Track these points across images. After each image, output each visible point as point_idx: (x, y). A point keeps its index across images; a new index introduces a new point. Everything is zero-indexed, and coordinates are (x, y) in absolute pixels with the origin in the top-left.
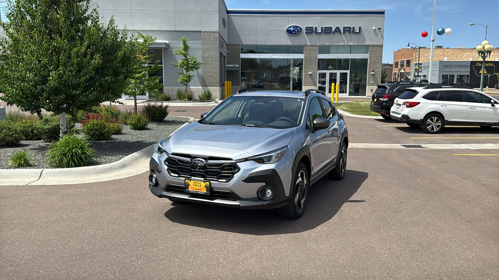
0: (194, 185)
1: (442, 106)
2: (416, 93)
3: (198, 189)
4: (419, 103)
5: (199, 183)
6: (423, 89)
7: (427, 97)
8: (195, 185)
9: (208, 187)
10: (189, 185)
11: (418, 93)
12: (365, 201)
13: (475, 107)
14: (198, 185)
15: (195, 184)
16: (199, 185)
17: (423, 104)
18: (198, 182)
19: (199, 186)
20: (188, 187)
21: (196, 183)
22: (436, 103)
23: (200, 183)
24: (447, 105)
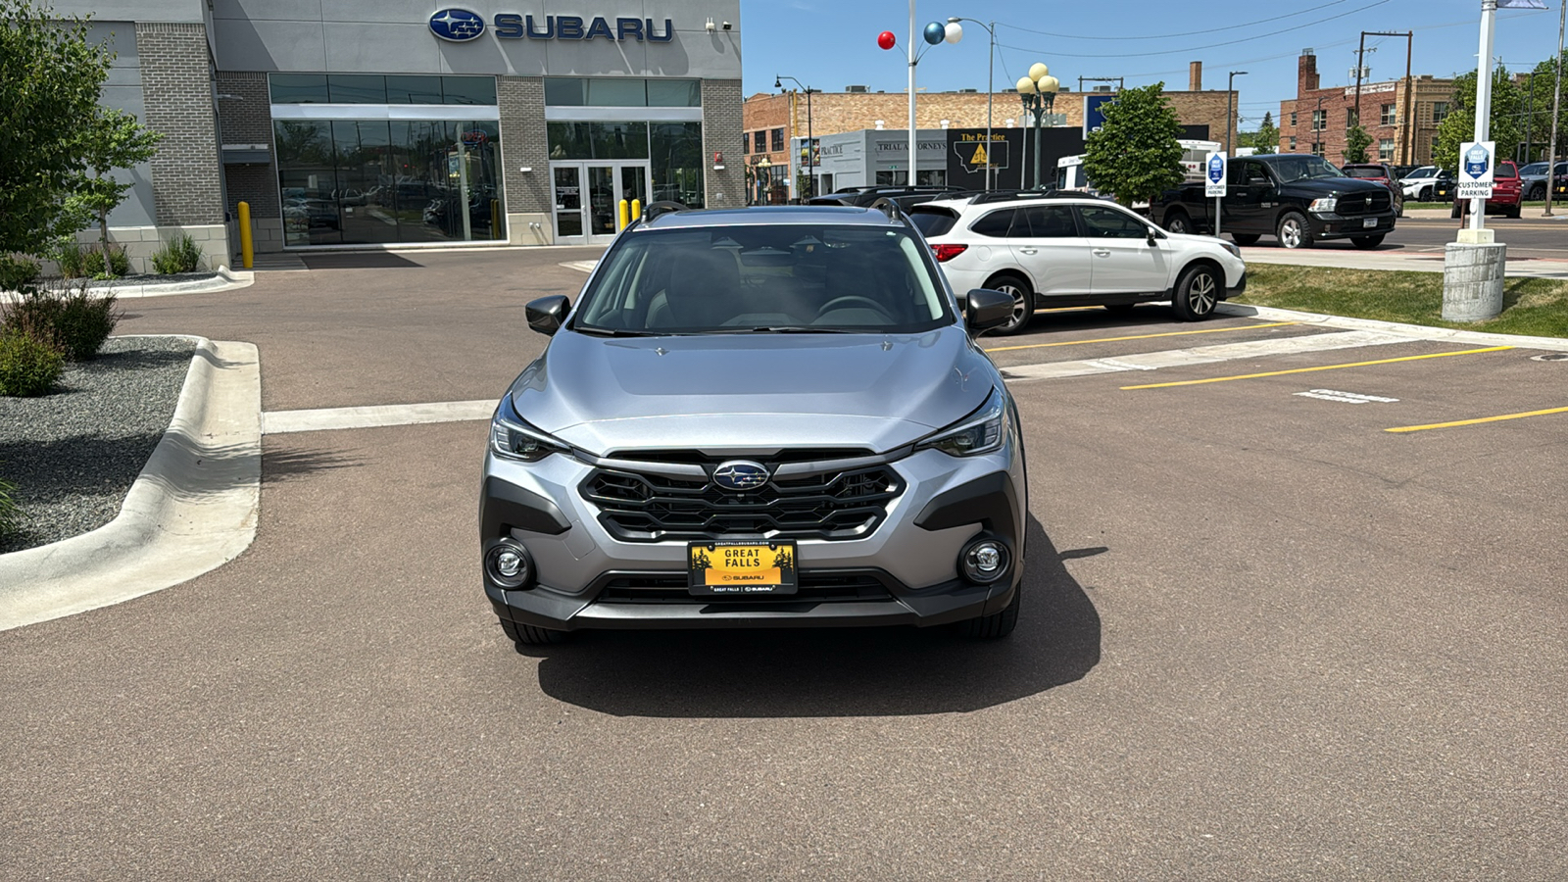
0: (727, 563)
1: (1024, 252)
2: (951, 216)
3: (744, 578)
4: (966, 247)
5: (750, 553)
6: (969, 203)
7: (983, 227)
8: (731, 562)
9: (788, 563)
10: (707, 565)
11: (959, 216)
12: (1103, 550)
13: (1107, 251)
14: (745, 563)
15: (732, 558)
16: (751, 559)
17: (976, 248)
18: (747, 549)
19: (752, 562)
20: (704, 572)
21: (735, 554)
22: (1010, 243)
23: (754, 553)
24: (1038, 250)
